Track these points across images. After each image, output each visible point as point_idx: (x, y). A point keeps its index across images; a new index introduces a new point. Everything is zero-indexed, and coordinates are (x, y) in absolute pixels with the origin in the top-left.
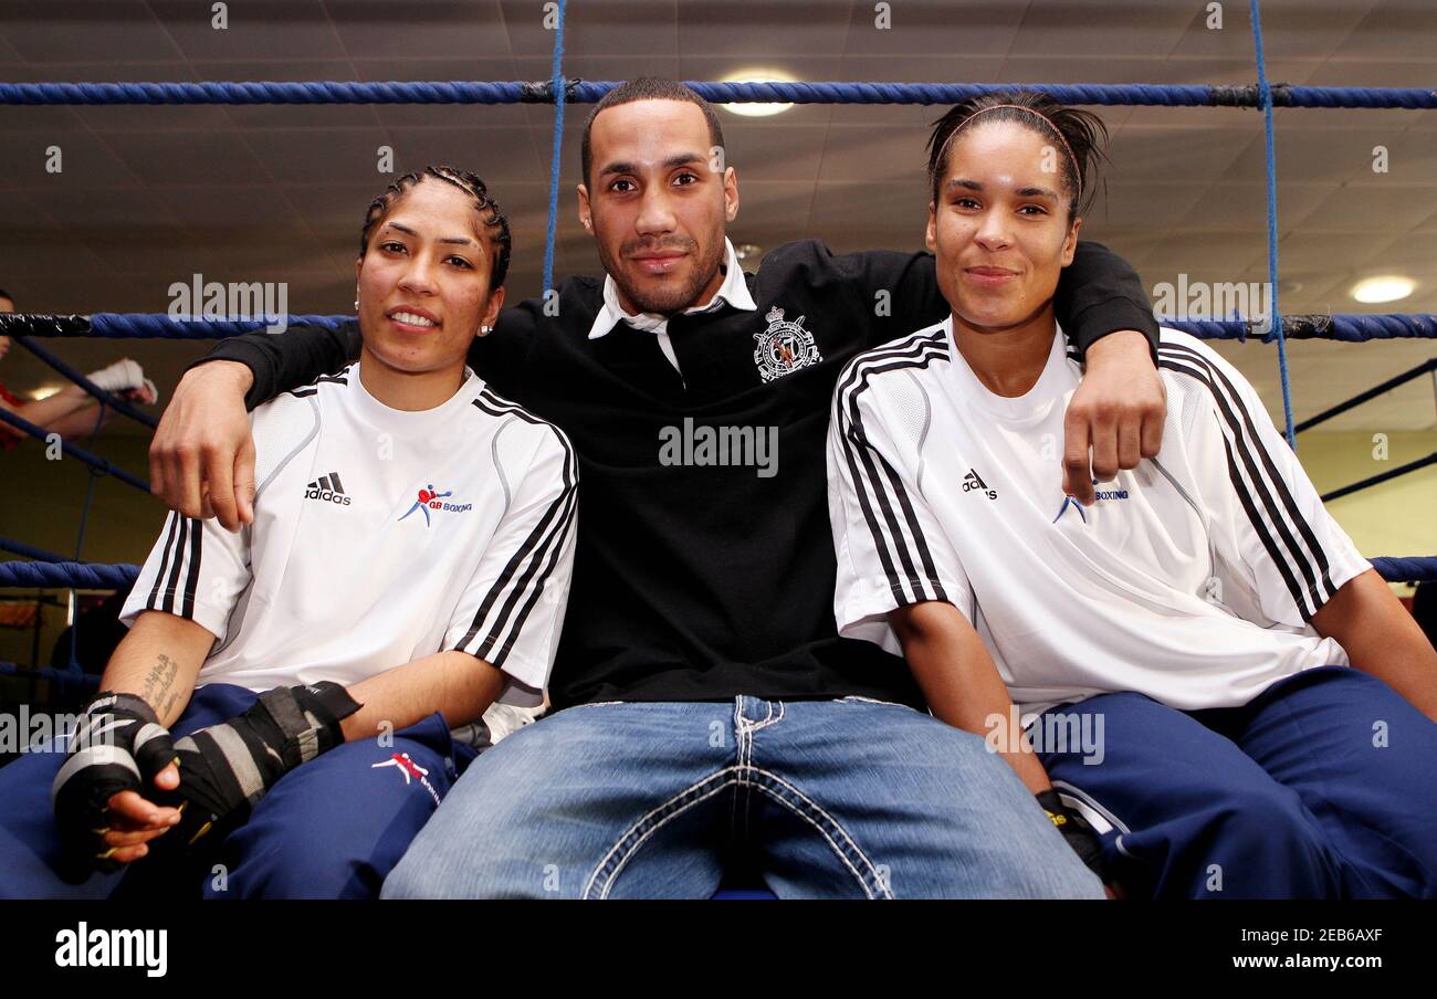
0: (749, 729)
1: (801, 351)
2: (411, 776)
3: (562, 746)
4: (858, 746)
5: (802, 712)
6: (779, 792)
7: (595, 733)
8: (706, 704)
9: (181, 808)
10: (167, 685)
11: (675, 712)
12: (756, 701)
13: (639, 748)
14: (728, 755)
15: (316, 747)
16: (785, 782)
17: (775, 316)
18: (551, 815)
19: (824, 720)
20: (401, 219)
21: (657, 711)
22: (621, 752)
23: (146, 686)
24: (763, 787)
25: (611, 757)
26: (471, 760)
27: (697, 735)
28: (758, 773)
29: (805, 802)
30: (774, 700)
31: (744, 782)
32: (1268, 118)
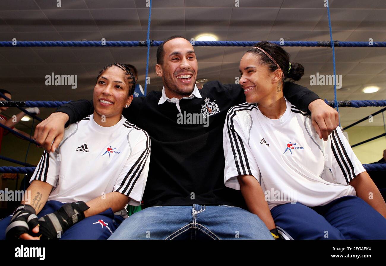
0: (196, 213)
1: (214, 109)
2: (103, 225)
3: (146, 217)
4: (224, 217)
5: (210, 208)
6: (203, 230)
7: (155, 214)
8: (185, 206)
9: (40, 237)
10: (39, 201)
11: (177, 209)
12: (198, 205)
13: (166, 218)
14: (190, 220)
15: (77, 219)
16: (205, 227)
17: (207, 100)
18: (142, 236)
19: (215, 211)
20: (105, 76)
21: (172, 208)
22: (162, 220)
23: (33, 202)
24: (199, 229)
25: (159, 221)
26: (122, 221)
27: (182, 215)
28: (198, 225)
29: (210, 232)
30: (203, 205)
31: (194, 227)
32: (333, 50)
